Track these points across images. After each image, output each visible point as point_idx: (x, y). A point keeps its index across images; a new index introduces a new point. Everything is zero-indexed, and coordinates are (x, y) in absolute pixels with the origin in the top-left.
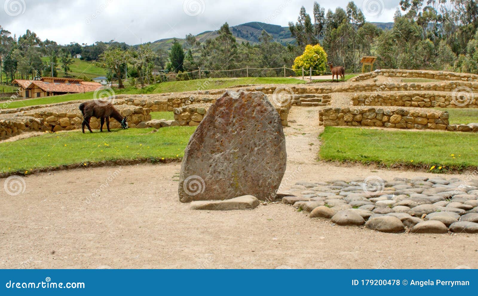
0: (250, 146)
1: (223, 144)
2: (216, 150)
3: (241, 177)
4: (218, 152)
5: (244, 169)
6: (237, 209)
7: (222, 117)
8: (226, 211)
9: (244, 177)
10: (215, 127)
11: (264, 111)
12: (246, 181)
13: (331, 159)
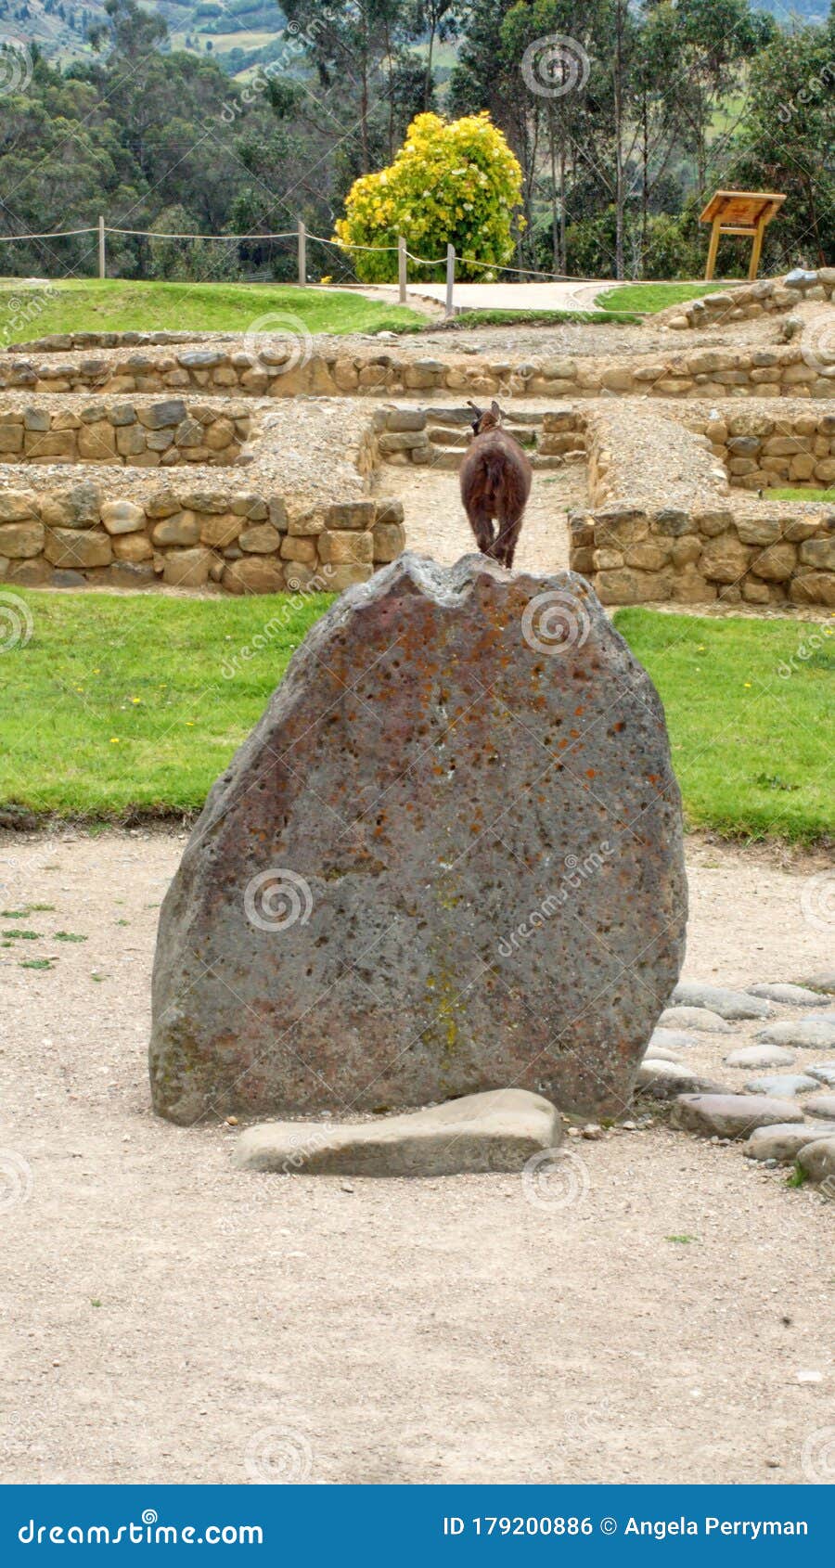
0: (520, 845)
1: (389, 834)
2: (349, 860)
3: (473, 995)
4: (358, 870)
5: (486, 959)
6: (483, 1171)
7: (387, 699)
8: (427, 1182)
9: (484, 998)
10: (349, 747)
11: (589, 672)
12: (498, 1017)
13: (744, 826)
